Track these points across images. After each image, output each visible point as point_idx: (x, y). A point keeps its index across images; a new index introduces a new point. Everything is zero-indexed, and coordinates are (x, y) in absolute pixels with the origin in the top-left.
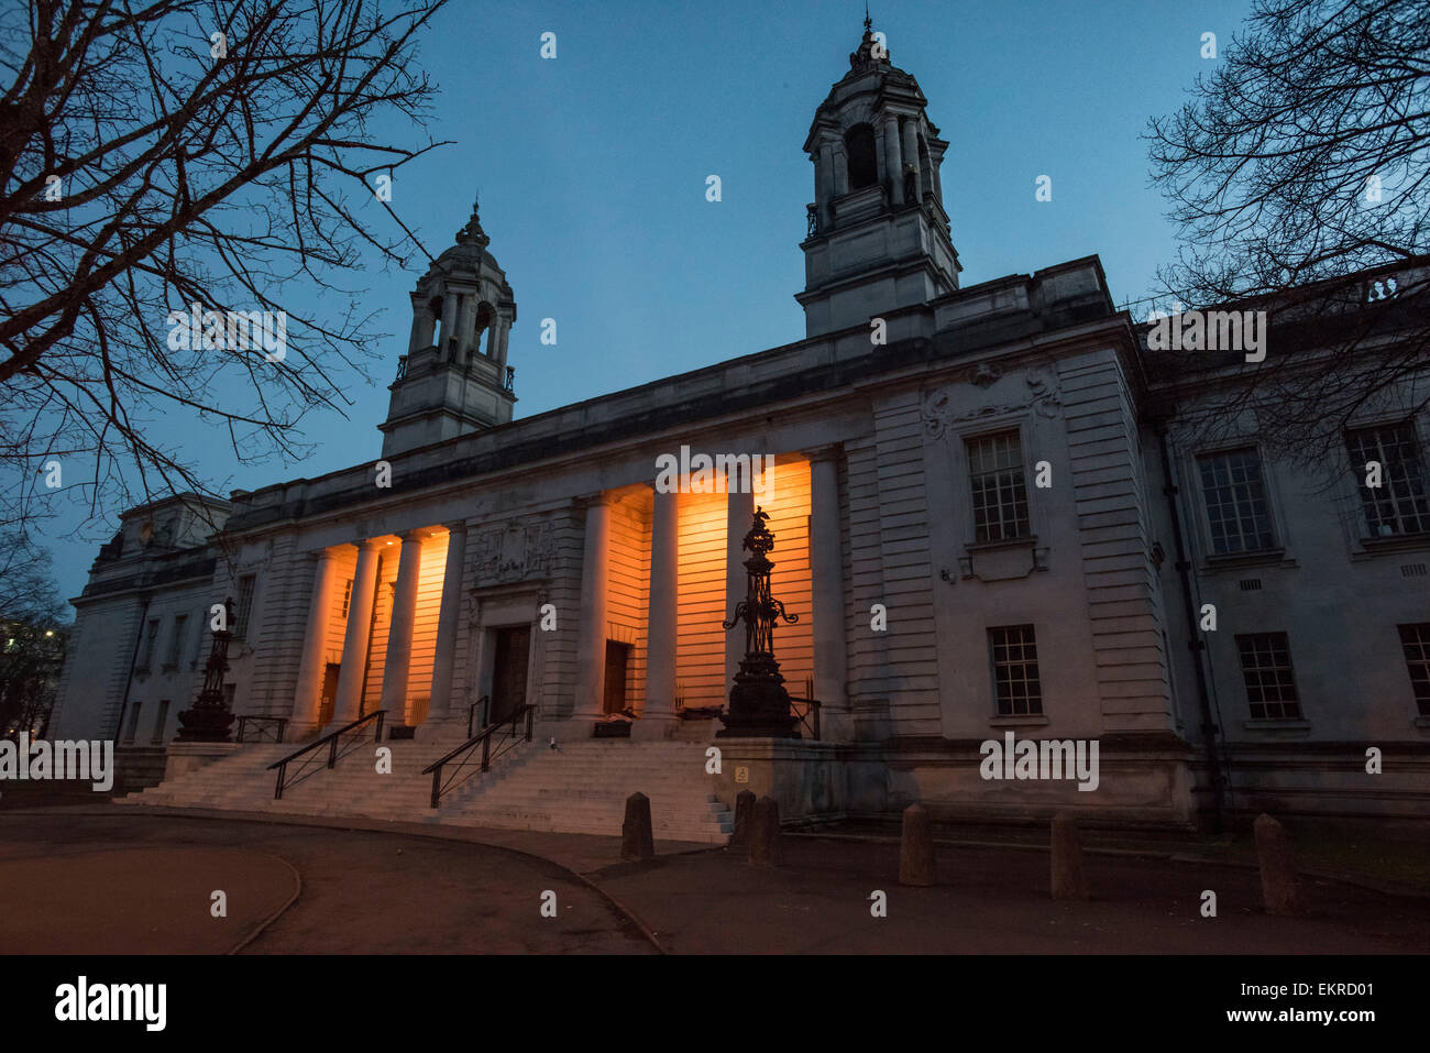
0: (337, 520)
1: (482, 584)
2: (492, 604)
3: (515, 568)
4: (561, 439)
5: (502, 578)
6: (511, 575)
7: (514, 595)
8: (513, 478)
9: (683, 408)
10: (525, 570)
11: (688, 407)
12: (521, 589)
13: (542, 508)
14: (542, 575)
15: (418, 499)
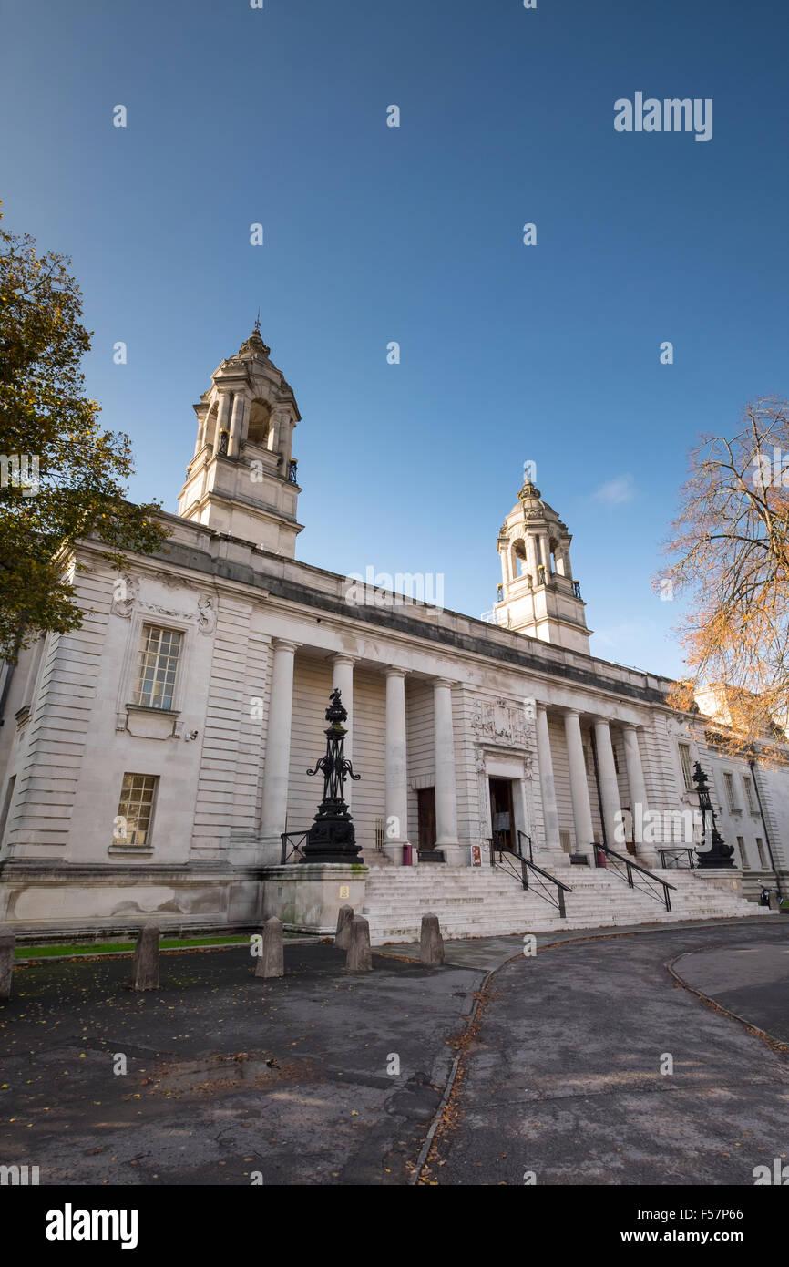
0: (319, 620)
1: (482, 740)
2: (491, 758)
3: (507, 736)
4: (520, 654)
5: (497, 740)
6: (502, 741)
7: (508, 756)
8: (499, 668)
9: (580, 672)
10: (513, 740)
11: (582, 673)
12: (517, 754)
13: (518, 699)
14: (524, 747)
15: (422, 646)
